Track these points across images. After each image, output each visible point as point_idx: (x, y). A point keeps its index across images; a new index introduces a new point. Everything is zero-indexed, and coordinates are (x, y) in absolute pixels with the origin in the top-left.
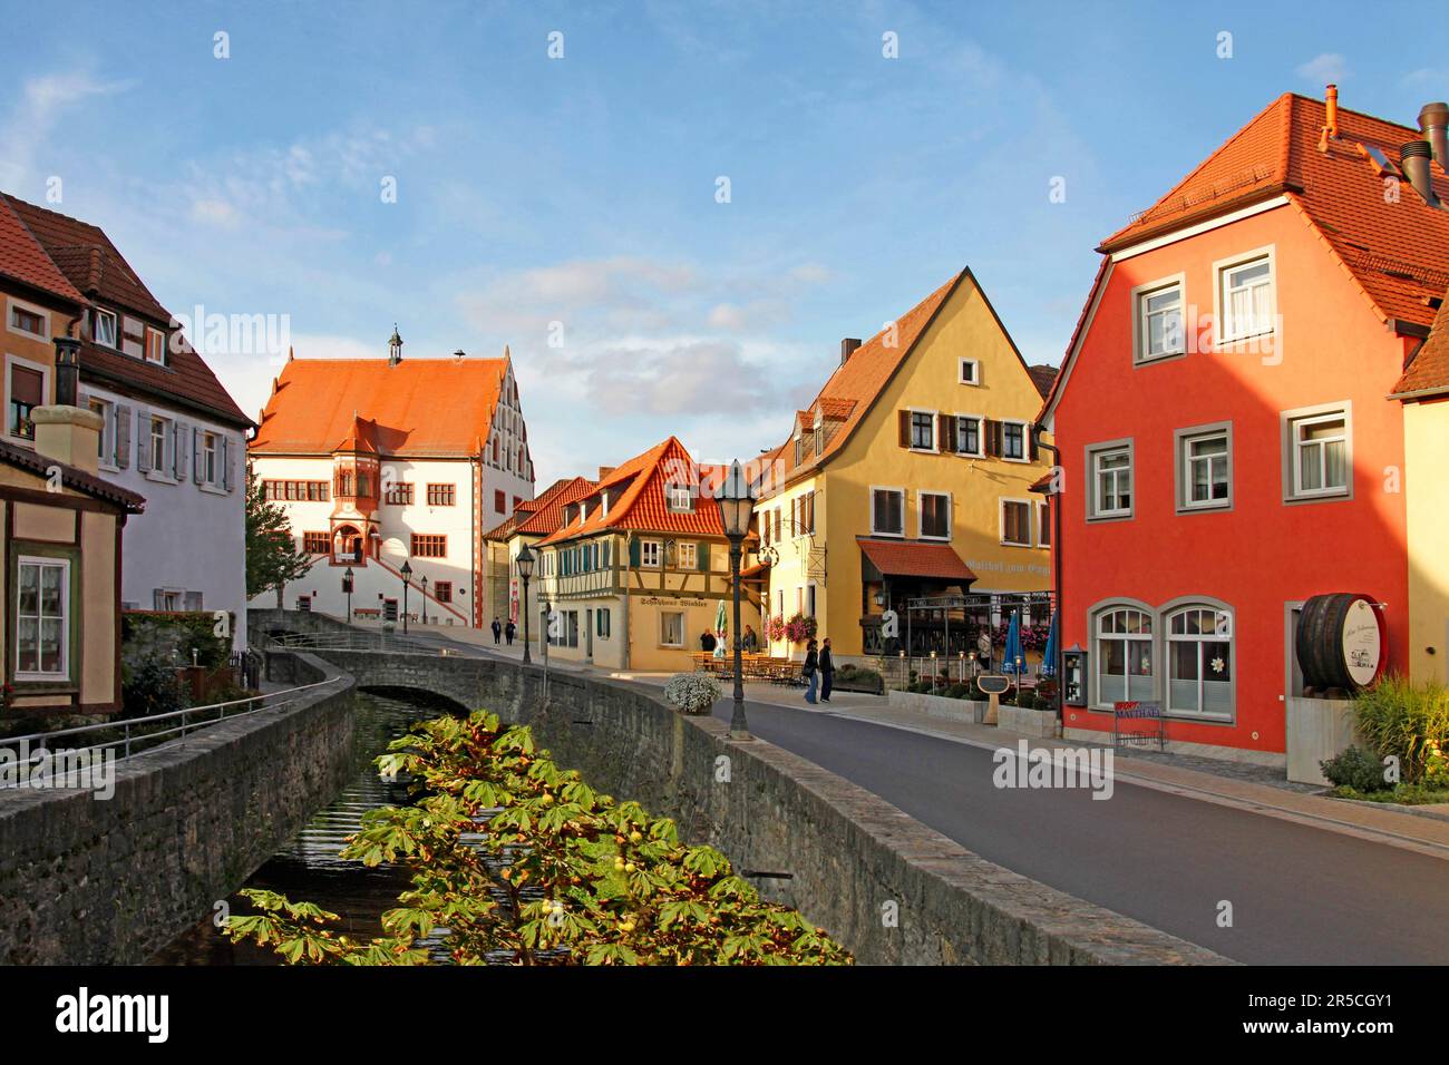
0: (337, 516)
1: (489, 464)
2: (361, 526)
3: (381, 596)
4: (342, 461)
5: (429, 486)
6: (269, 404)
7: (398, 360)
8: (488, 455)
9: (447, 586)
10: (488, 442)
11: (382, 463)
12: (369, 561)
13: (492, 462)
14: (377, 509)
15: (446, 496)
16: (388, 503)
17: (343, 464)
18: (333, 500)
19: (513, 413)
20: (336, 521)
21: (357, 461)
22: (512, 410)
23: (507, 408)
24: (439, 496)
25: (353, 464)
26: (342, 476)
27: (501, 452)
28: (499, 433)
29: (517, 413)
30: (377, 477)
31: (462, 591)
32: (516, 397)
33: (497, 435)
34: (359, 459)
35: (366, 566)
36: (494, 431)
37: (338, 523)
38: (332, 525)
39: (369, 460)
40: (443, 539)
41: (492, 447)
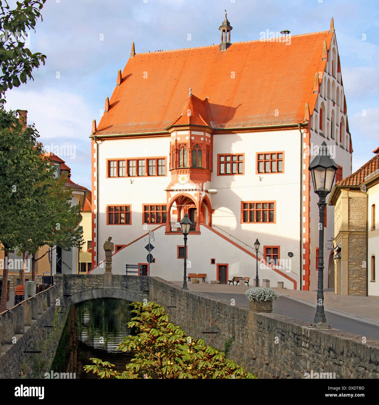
0: (172, 188)
1: (316, 132)
2: (196, 197)
3: (213, 261)
4: (177, 136)
5: (259, 155)
6: (114, 93)
7: (228, 45)
8: (315, 124)
9: (276, 249)
10: (315, 110)
11: (215, 137)
12: (202, 228)
13: (319, 131)
14: (210, 180)
15: (274, 164)
16: (220, 174)
17: (178, 139)
18: (169, 173)
19: (337, 85)
20: (171, 193)
21: (191, 135)
22: (336, 81)
23: (332, 79)
24: (268, 164)
25: (188, 138)
26: (177, 149)
27: (326, 121)
28: (326, 103)
29: (340, 85)
30: (210, 148)
31: (291, 255)
32: (339, 70)
33: (323, 103)
34: (193, 133)
35: (199, 233)
36: (321, 100)
37: (174, 194)
38: (169, 196)
39: (202, 134)
40: (271, 204)
41: (319, 114)
